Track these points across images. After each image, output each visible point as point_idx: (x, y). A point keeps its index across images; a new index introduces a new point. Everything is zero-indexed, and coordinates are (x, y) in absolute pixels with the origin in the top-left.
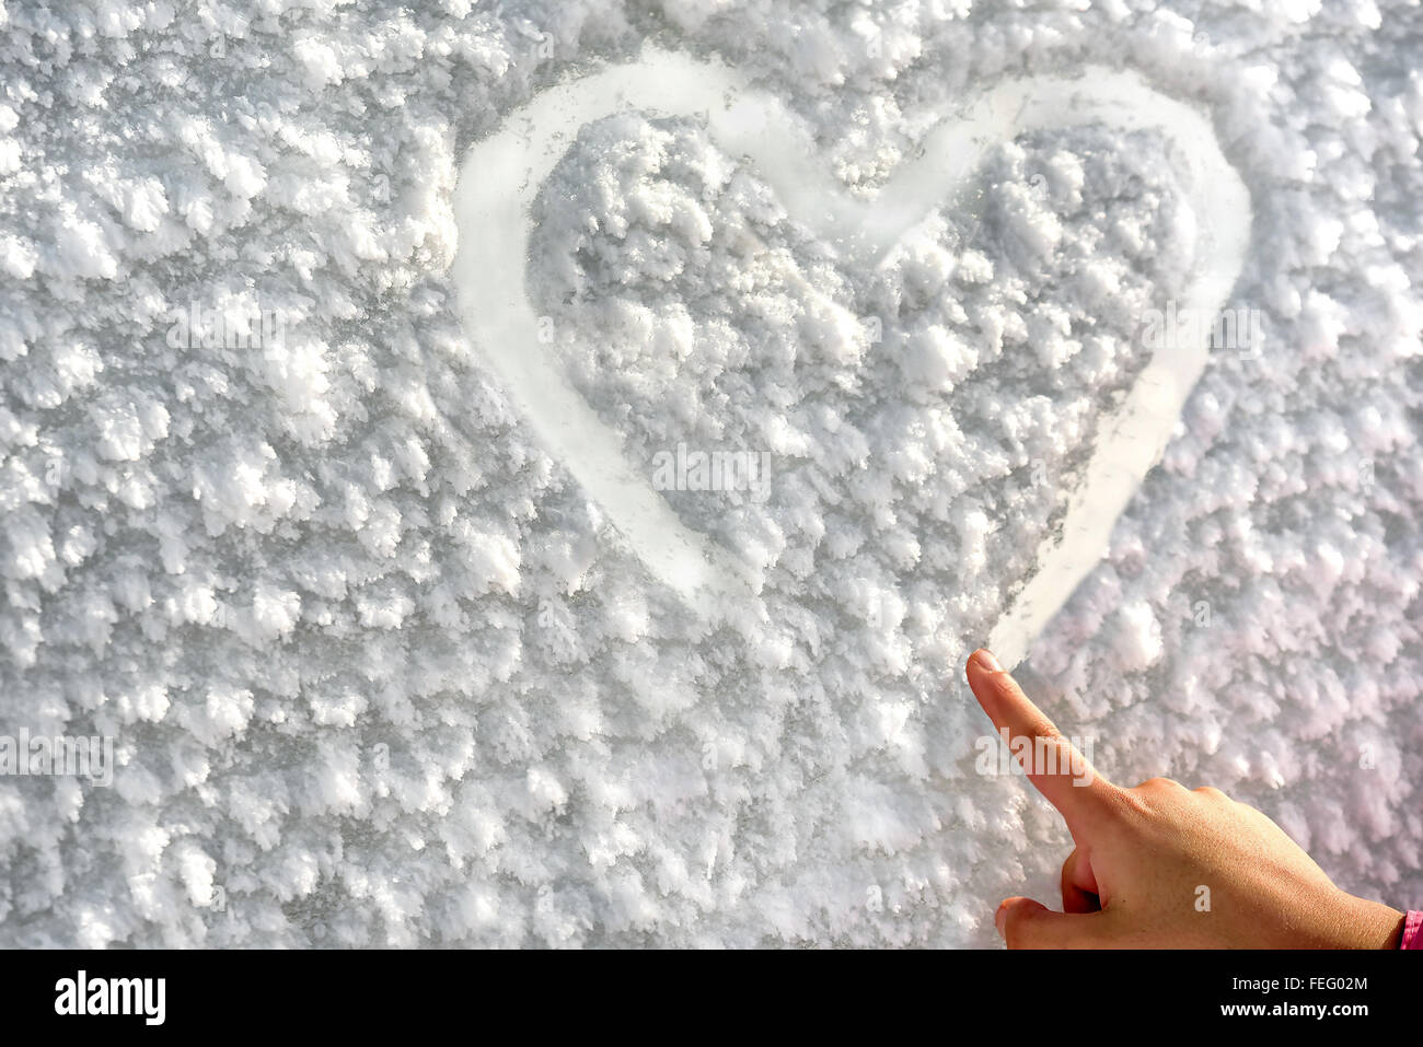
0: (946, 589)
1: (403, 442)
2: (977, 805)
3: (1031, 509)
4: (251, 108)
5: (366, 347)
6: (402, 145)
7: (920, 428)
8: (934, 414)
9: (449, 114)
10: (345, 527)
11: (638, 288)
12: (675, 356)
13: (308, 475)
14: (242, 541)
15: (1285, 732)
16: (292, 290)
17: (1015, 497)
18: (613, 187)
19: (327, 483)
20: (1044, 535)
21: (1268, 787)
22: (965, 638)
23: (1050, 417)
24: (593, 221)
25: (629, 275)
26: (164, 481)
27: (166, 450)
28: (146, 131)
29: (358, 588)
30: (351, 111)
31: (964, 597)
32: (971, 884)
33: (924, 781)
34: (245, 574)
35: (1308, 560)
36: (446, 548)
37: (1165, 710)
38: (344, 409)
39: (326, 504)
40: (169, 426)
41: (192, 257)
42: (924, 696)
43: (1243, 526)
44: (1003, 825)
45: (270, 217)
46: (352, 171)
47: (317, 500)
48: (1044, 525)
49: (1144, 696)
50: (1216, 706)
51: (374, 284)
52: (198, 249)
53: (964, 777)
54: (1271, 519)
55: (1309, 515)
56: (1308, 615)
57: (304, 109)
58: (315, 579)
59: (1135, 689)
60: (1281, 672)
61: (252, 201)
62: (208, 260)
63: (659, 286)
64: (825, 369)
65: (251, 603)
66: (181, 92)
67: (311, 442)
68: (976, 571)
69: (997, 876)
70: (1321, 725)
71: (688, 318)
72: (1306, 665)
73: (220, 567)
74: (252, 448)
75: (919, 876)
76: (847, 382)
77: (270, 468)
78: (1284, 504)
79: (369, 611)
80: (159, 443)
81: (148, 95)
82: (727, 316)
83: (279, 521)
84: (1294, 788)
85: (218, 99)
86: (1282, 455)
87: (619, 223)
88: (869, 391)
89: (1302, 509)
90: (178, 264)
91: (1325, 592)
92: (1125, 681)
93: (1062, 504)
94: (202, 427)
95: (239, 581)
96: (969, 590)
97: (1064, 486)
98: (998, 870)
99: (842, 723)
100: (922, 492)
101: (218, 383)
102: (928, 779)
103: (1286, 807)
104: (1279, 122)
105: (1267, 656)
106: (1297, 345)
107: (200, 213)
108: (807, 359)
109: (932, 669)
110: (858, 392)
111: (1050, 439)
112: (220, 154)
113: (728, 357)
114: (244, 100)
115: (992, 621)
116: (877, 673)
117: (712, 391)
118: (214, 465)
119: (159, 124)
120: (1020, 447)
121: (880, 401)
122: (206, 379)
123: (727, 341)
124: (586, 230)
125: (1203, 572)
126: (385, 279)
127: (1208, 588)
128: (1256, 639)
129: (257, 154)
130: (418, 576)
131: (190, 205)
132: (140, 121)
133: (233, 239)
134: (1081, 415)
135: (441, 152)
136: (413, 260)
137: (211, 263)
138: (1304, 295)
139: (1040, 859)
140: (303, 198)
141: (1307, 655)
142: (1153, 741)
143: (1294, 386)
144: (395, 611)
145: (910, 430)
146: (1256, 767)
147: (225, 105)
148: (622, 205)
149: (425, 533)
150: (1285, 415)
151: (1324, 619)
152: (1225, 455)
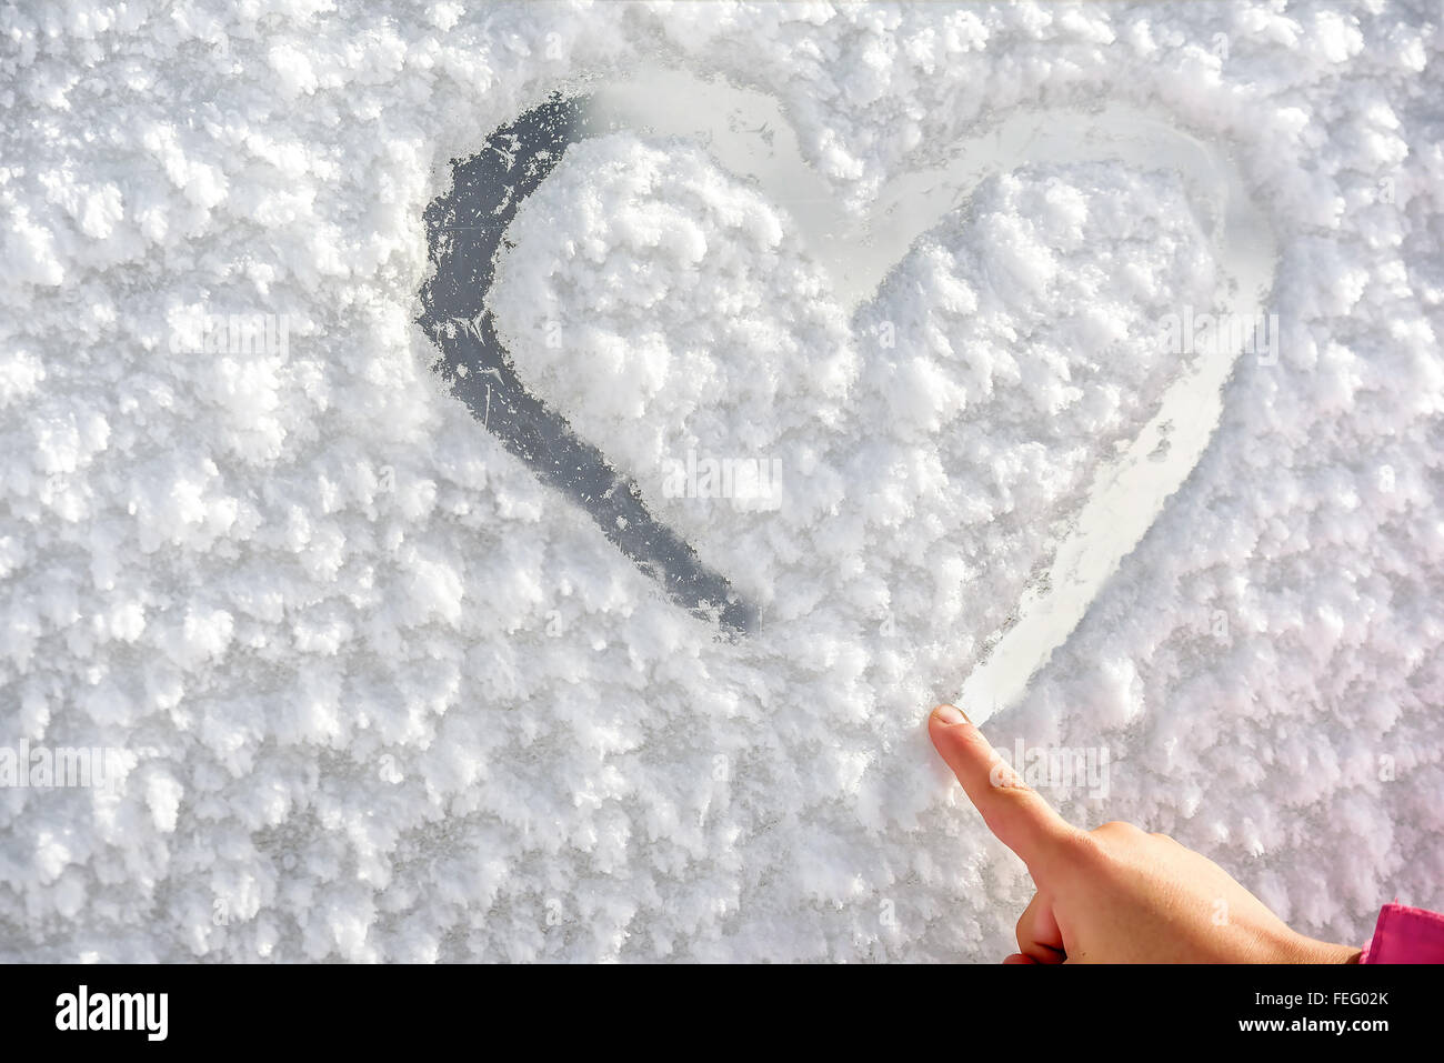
0: (918, 636)
1: (353, 463)
2: (935, 861)
3: (1014, 557)
4: (219, 116)
5: (322, 364)
6: (375, 160)
7: (903, 469)
8: (920, 454)
9: (427, 129)
10: (287, 549)
11: (614, 316)
12: (645, 391)
13: (251, 493)
14: (178, 558)
15: (1270, 798)
16: (247, 303)
17: (997, 544)
18: (595, 210)
19: (270, 503)
20: (1027, 584)
21: (1248, 854)
22: (935, 688)
23: (1043, 464)
24: (570, 246)
25: (605, 302)
26: (102, 494)
27: (106, 462)
28: (108, 135)
29: (297, 611)
30: (325, 122)
31: (936, 645)
32: (925, 941)
33: (880, 833)
34: (180, 592)
35: (1307, 622)
36: (390, 575)
37: (1144, 770)
38: (293, 428)
39: (268, 523)
40: (108, 439)
41: (147, 265)
42: (887, 745)
43: (1240, 584)
44: (960, 883)
45: (232, 227)
46: (320, 184)
47: (258, 519)
48: (1027, 574)
49: (1121, 755)
50: (1199, 769)
51: (335, 300)
52: (154, 258)
53: (923, 830)
54: (1270, 577)
55: (1312, 575)
56: (1303, 678)
57: (274, 117)
58: (250, 601)
59: (1112, 747)
60: (1271, 736)
61: (214, 211)
62: (163, 269)
63: (638, 314)
64: (808, 402)
65: (182, 623)
66: (147, 96)
67: (257, 461)
68: (951, 619)
69: (952, 934)
70: (1309, 794)
71: (664, 349)
72: (1298, 729)
73: (154, 584)
74: (195, 464)
75: (869, 931)
76: (830, 416)
77: (212, 484)
78: (1286, 562)
79: (305, 636)
80: (99, 455)
81: (114, 98)
82: (708, 344)
83: (218, 540)
84: (1277, 856)
85: (187, 105)
86: (1286, 512)
87: (599, 248)
88: (853, 427)
89: (1304, 568)
90: (133, 272)
91: (1323, 655)
92: (1102, 739)
93: (1048, 553)
94: (144, 440)
95: (173, 599)
96: (942, 639)
97: (1054, 534)
98: (953, 928)
99: (798, 770)
100: (898, 536)
101: (164, 396)
102: (885, 832)
103: (1266, 875)
104: (1310, 166)
105: (1256, 719)
106: (1311, 399)
107: (156, 221)
108: (790, 390)
109: (898, 718)
110: (841, 428)
111: (1039, 486)
112: (183, 162)
113: (703, 392)
114: (212, 106)
115: (965, 672)
116: (837, 721)
117: (681, 433)
118: (153, 479)
119: (123, 128)
120: (1006, 493)
121: (864, 438)
122: (151, 391)
123: (704, 372)
124: (562, 253)
125: (1194, 630)
126: (347, 297)
127: (1198, 646)
128: (1245, 702)
129: (222, 163)
130: (358, 601)
131: (146, 213)
132: (102, 124)
133: (191, 249)
134: (1077, 463)
135: (415, 168)
136: (378, 277)
137: (166, 272)
138: (1322, 347)
139: (999, 918)
140: (266, 211)
141: (1300, 719)
142: (1128, 802)
143: (1305, 440)
144: (332, 638)
145: (891, 471)
146: (1235, 833)
147: (193, 111)
148: (603, 228)
149: (371, 558)
150: (1294, 469)
151: (1320, 684)
152: (1226, 509)
